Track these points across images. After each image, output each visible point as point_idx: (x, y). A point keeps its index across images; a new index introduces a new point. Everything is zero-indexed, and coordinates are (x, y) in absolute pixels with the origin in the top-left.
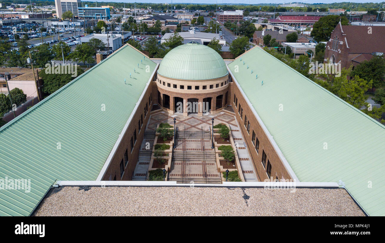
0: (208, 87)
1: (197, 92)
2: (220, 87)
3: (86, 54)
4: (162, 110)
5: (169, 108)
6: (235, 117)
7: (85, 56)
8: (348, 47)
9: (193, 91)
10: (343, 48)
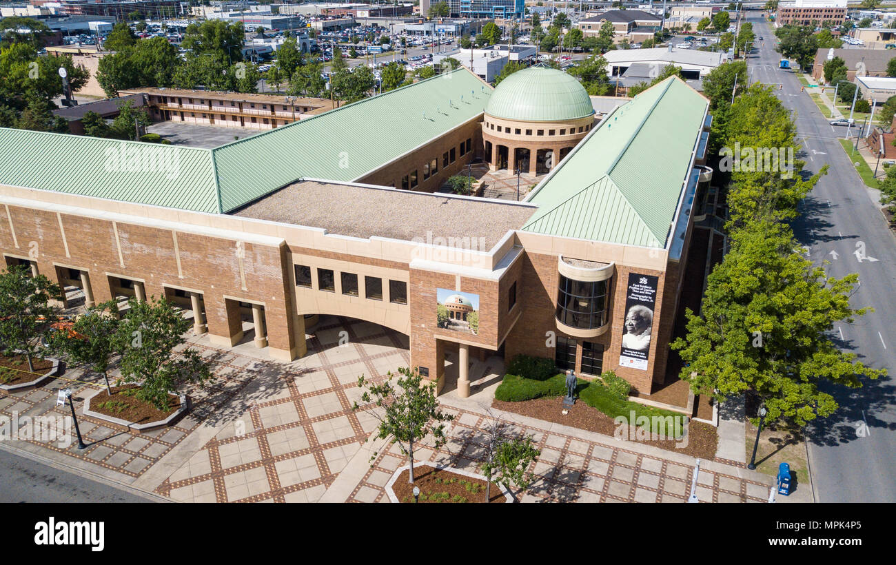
0: (547, 133)
1: (528, 138)
4: (483, 166)
5: (491, 162)
9: (523, 137)
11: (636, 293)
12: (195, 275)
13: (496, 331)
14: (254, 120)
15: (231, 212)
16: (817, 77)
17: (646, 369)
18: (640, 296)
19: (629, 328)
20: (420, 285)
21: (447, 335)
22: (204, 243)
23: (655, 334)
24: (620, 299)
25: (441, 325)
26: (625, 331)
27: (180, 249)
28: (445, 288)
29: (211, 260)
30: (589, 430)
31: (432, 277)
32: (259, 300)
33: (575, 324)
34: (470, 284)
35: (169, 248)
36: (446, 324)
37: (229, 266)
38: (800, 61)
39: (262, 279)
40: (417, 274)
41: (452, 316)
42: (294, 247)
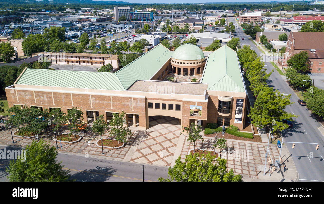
0: (193, 63)
1: (188, 65)
2: (199, 64)
3: (138, 48)
4: (173, 74)
5: (175, 73)
7: (138, 49)
8: (294, 46)
9: (186, 65)
10: (292, 46)
11: (238, 104)
12: (117, 108)
13: (206, 115)
14: (84, 62)
15: (127, 90)
16: (258, 41)
17: (241, 123)
19: (237, 113)
20: (186, 105)
21: (192, 118)
22: (121, 98)
23: (243, 114)
24: (234, 106)
25: (191, 115)
26: (236, 114)
27: (113, 101)
28: (192, 105)
29: (123, 103)
30: (231, 139)
31: (189, 103)
32: (137, 113)
33: (223, 113)
34: (199, 104)
35: (109, 101)
36: (192, 115)
37: (128, 104)
38: (251, 36)
39: (139, 107)
40: (185, 102)
41: (194, 113)
42: (148, 98)
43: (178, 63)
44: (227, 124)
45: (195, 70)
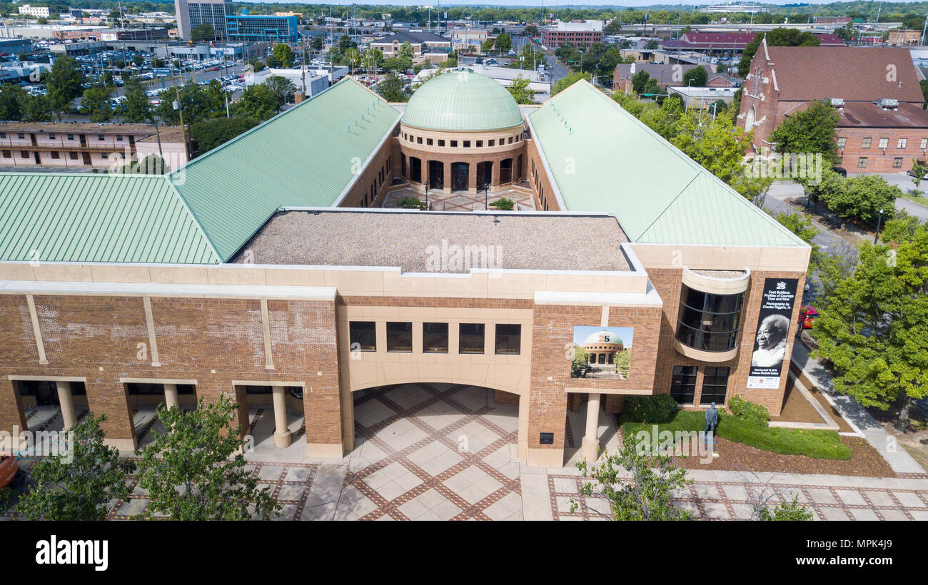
0: (486, 144)
1: (466, 150)
2: (506, 144)
3: (263, 106)
4: (409, 186)
5: (420, 181)
6: (531, 196)
7: (261, 109)
8: (776, 88)
9: (460, 149)
10: (769, 92)
11: (771, 302)
12: (182, 358)
13: (653, 370)
14: (55, 154)
16: (621, 90)
17: (777, 387)
18: (776, 304)
19: (761, 343)
20: (550, 326)
21: (583, 385)
22: (202, 308)
24: (752, 310)
25: (577, 374)
26: (756, 347)
27: (157, 322)
28: (586, 325)
29: (215, 333)
31: (567, 313)
32: (296, 380)
33: (706, 345)
34: (620, 315)
35: (136, 324)
36: (583, 371)
37: (245, 338)
39: (302, 349)
40: (544, 312)
41: (593, 361)
42: (351, 298)
43: (430, 142)
44: (715, 393)
45: (493, 168)
